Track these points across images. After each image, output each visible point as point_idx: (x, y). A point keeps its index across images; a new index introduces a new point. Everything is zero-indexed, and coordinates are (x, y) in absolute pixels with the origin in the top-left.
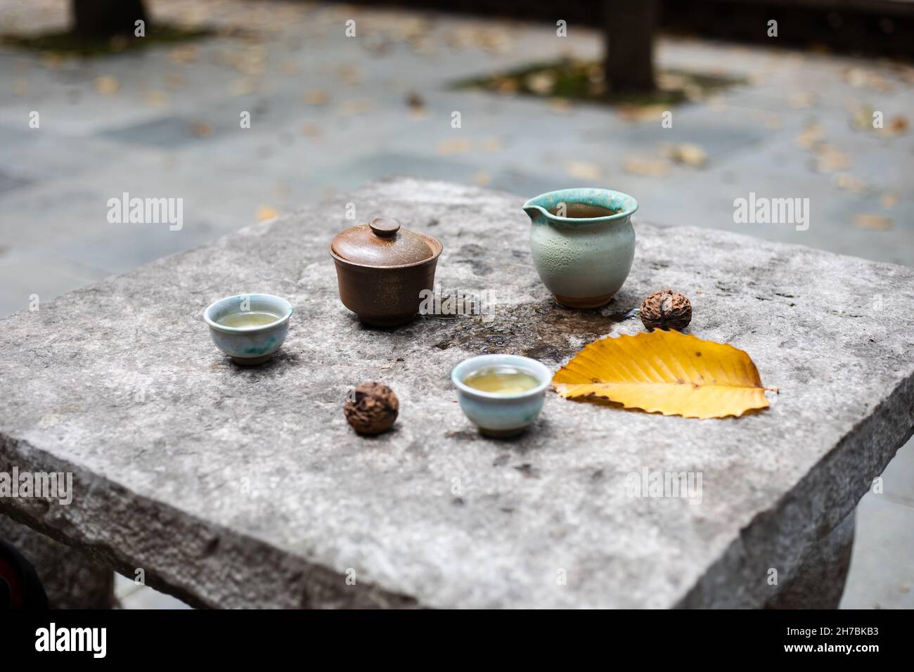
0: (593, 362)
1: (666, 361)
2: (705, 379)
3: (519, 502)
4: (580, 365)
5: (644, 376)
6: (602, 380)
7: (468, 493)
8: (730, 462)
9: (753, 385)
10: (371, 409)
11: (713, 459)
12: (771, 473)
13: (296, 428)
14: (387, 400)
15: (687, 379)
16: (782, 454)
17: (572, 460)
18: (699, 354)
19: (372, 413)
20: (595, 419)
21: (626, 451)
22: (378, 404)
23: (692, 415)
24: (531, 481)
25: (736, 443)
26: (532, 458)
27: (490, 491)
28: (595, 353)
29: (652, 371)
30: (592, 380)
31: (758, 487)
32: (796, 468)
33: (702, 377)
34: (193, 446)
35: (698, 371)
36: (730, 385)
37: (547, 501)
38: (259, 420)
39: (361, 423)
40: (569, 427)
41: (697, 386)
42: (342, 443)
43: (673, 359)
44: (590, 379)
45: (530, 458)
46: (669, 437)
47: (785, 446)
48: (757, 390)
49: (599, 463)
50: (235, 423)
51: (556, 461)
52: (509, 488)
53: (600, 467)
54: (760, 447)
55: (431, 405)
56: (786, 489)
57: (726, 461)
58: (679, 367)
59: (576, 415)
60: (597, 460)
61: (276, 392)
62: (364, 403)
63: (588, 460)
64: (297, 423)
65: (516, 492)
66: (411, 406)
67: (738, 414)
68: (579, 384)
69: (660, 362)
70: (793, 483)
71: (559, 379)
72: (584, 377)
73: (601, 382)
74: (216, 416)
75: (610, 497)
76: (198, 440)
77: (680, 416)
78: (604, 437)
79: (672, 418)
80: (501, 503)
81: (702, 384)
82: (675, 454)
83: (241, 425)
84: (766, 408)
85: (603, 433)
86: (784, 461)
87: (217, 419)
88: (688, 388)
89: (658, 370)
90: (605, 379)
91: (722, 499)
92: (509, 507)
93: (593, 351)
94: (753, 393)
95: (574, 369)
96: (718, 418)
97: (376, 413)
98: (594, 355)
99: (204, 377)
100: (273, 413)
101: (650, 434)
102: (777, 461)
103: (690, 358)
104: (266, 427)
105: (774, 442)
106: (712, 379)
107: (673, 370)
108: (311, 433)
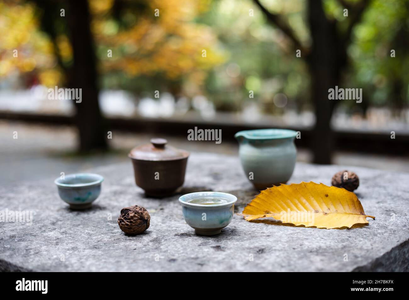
0: (266, 202)
1: (308, 200)
2: (331, 210)
3: (209, 261)
4: (258, 203)
5: (295, 208)
6: (272, 212)
7: (179, 257)
8: (343, 245)
9: (359, 213)
10: (132, 217)
11: (332, 244)
12: (368, 250)
13: (91, 232)
14: (142, 213)
15: (320, 210)
16: (375, 242)
17: (247, 244)
18: (327, 196)
19: (132, 220)
20: (264, 229)
21: (280, 241)
22: (136, 215)
23: (322, 227)
24: (219, 252)
25: (348, 238)
26: (222, 243)
27: (193, 256)
28: (267, 196)
29: (300, 206)
30: (266, 212)
31: (359, 256)
32: (383, 248)
33: (329, 209)
34: (31, 238)
35: (327, 206)
36: (346, 213)
37: (227, 260)
38: (72, 229)
39: (126, 226)
40: (248, 232)
41: (326, 214)
42: (114, 238)
43: (312, 199)
44: (264, 212)
45: (221, 243)
46: (307, 236)
47: (376, 239)
48: (362, 216)
49: (263, 246)
50: (59, 230)
51: (237, 245)
52: (205, 254)
53: (263, 247)
54: (362, 239)
55: (172, 224)
56: (377, 257)
57: (340, 245)
58: (315, 203)
59: (254, 228)
60: (261, 244)
61: (87, 220)
62: (128, 215)
63: (257, 245)
64: (93, 231)
65: (208, 256)
66: (160, 225)
67: (350, 227)
68: (258, 214)
69: (304, 201)
70: (382, 254)
71: (246, 212)
72: (260, 210)
73: (270, 213)
74: (49, 227)
75: (266, 259)
76: (35, 236)
77: (315, 227)
78: (268, 236)
79: (310, 228)
80: (199, 261)
81: (329, 213)
82: (309, 242)
83: (62, 231)
84: (367, 224)
85: (268, 234)
86: (375, 245)
87: (49, 229)
88: (321, 214)
89: (303, 205)
90: (273, 211)
91: (336, 261)
92: (202, 263)
93: (266, 194)
94: (359, 217)
95: (254, 205)
96: (338, 228)
97: (134, 220)
98: (266, 197)
99: (51, 213)
100: (82, 227)
101: (296, 235)
102: (372, 245)
103: (322, 198)
104: (75, 232)
105: (371, 237)
106: (335, 210)
107: (312, 205)
108: (99, 235)
